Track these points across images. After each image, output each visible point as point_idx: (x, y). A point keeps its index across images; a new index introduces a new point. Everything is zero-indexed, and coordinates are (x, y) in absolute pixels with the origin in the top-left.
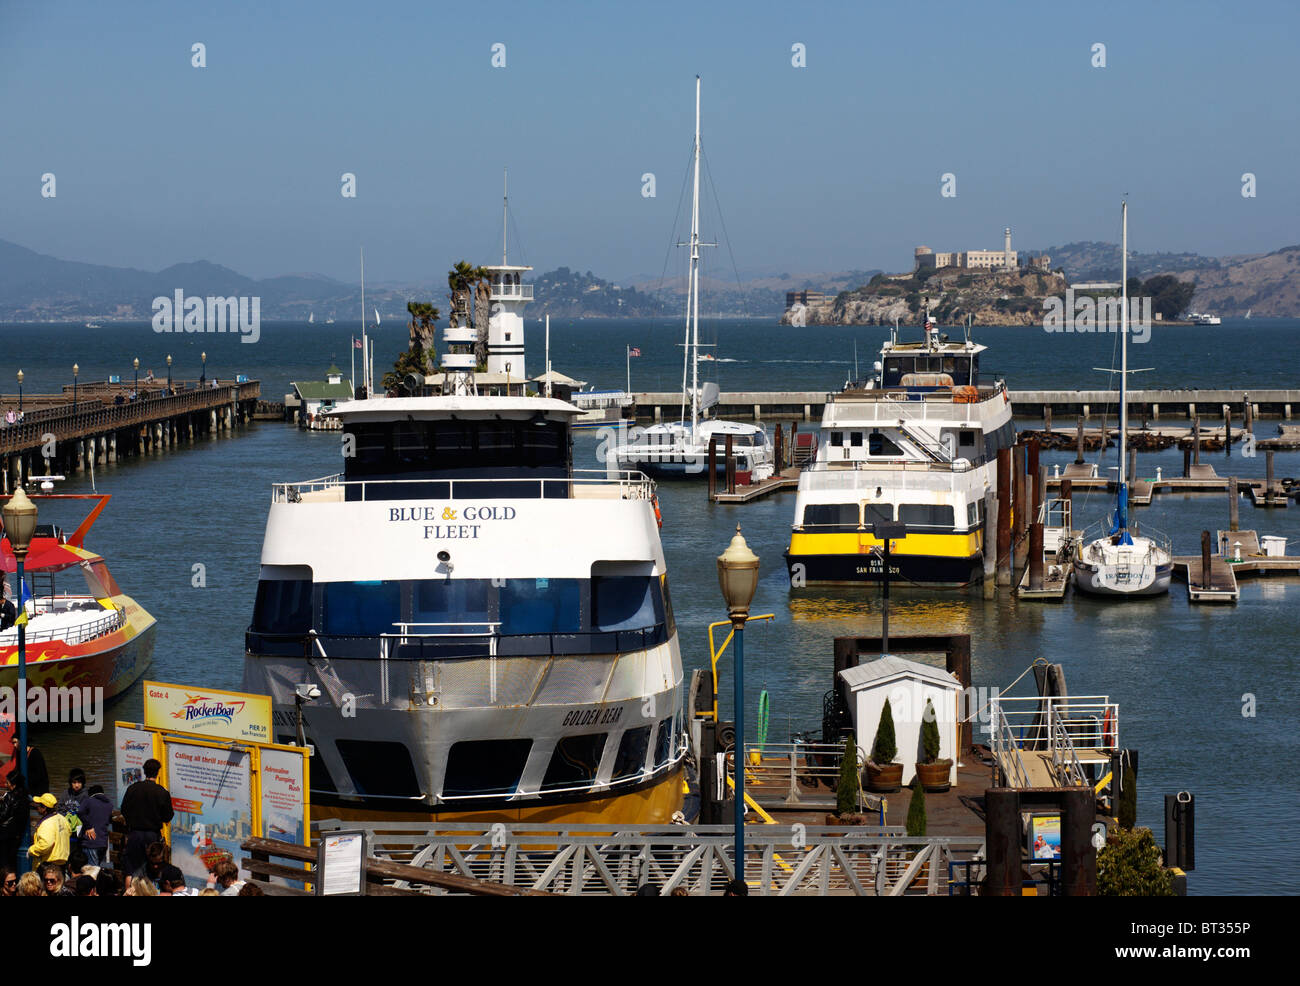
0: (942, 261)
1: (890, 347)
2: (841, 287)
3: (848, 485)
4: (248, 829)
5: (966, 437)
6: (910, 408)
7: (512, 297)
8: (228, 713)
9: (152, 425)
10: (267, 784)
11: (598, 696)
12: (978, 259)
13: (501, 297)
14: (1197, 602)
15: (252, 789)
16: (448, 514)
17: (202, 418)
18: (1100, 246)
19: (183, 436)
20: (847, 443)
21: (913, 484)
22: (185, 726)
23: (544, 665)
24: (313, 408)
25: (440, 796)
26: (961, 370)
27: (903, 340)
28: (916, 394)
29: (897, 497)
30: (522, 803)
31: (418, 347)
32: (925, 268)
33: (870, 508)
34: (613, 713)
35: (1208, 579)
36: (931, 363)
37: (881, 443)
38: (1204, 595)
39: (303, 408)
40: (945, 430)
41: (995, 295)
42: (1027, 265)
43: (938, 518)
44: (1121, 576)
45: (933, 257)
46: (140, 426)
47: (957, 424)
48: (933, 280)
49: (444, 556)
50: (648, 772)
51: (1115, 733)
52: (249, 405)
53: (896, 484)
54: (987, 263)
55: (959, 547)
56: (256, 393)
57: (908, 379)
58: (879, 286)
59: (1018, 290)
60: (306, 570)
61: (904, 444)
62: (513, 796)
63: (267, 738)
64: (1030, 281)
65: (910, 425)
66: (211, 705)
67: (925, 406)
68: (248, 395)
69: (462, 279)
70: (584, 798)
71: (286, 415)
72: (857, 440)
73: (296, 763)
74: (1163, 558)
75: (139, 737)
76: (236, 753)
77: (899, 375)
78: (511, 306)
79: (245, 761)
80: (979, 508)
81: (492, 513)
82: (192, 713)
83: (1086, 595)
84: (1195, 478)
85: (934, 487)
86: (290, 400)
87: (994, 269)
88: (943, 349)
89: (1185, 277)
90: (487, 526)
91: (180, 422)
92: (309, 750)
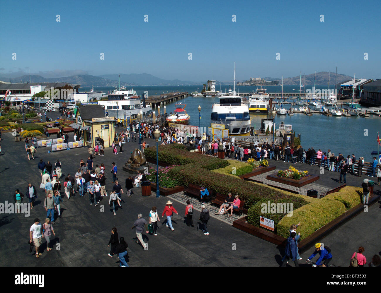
0: (253, 79)
1: (257, 90)
2: (242, 82)
3: (255, 103)
4: (222, 137)
5: (266, 98)
6: (260, 96)
7: (214, 84)
8: (220, 126)
9: (179, 97)
10: (224, 133)
11: (246, 124)
12: (257, 79)
13: (213, 84)
14: (290, 115)
15: (223, 133)
16: (230, 107)
17: (183, 96)
18: (269, 77)
19: (182, 98)
20: (254, 99)
21: (261, 103)
22: (216, 127)
23: (242, 121)
24: (194, 95)
25: (232, 133)
26: (264, 92)
27: (258, 89)
28: (260, 94)
29: (260, 104)
30: (239, 134)
31: (204, 89)
32: (251, 80)
33: (257, 105)
34: (247, 126)
35: (290, 113)
36: (261, 91)
37: (257, 99)
38: (290, 114)
39: (193, 95)
40: (264, 98)
41: (259, 83)
42: (262, 79)
43: (264, 106)
44: (282, 112)
45: (252, 79)
46: (178, 97)
47: (265, 97)
48: (252, 81)
49: (230, 111)
50: (245, 132)
51: (291, 128)
52: (187, 94)
53: (260, 103)
54: (258, 79)
55: (265, 109)
56: (188, 93)
57: (259, 93)
58: (246, 82)
59: (261, 82)
60: (217, 112)
61: (260, 99)
62: (238, 134)
63: (224, 129)
64: (262, 81)
65: (260, 97)
66: (218, 125)
67: (262, 95)
68: (187, 93)
69: (209, 82)
70: (243, 134)
71: (191, 95)
72: (255, 99)
73: (227, 131)
74: (286, 111)
75: (211, 128)
76: (221, 130)
77: (258, 92)
78: (214, 85)
79: (222, 131)
80: (268, 106)
81: (234, 107)
82: (216, 126)
83: (279, 114)
84: (285, 102)
85: (263, 103)
86: (191, 94)
87: (258, 80)
88: (263, 90)
89: (278, 81)
90: (234, 108)
91: (181, 96)
92: (228, 130)
